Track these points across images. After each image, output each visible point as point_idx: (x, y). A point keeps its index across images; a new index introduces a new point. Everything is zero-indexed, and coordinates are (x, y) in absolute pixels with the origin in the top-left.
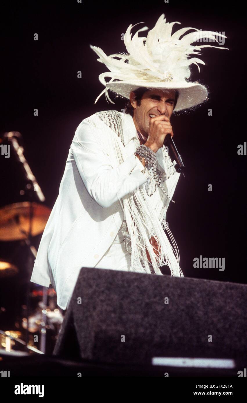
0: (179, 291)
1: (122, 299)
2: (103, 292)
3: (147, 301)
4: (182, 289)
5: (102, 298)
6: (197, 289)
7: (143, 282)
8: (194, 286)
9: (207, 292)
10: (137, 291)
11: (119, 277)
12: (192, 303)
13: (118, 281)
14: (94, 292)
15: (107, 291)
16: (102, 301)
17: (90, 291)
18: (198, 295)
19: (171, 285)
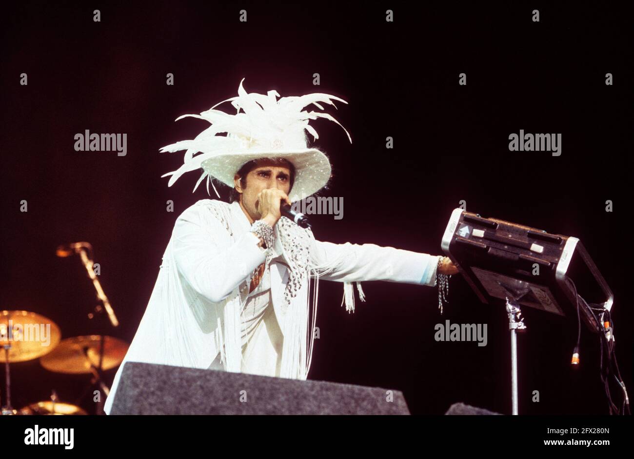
0: (257, 393)
1: (180, 403)
2: (153, 393)
3: (213, 404)
4: (261, 390)
5: (152, 400)
6: (283, 390)
7: (209, 381)
8: (278, 386)
9: (295, 394)
10: (200, 391)
11: (177, 374)
12: (275, 407)
13: (175, 379)
14: (141, 394)
15: (159, 393)
16: (151, 405)
17: (136, 392)
18: (282, 398)
19: (247, 384)
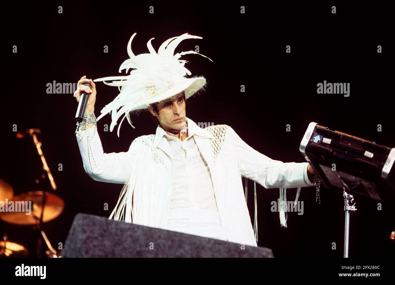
0: (170, 243)
1: (115, 246)
2: (96, 238)
3: (138, 249)
4: (173, 241)
5: (95, 243)
6: (188, 242)
7: (136, 232)
8: (184, 239)
9: (197, 246)
10: (129, 239)
11: (113, 226)
12: (182, 254)
13: (113, 228)
14: (88, 238)
15: (100, 238)
16: (95, 246)
17: (84, 236)
18: (187, 248)
19: (162, 236)
